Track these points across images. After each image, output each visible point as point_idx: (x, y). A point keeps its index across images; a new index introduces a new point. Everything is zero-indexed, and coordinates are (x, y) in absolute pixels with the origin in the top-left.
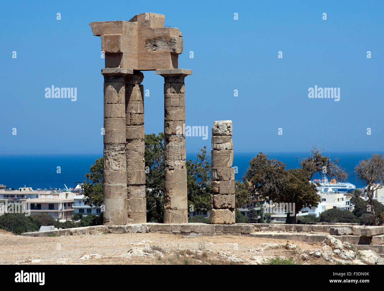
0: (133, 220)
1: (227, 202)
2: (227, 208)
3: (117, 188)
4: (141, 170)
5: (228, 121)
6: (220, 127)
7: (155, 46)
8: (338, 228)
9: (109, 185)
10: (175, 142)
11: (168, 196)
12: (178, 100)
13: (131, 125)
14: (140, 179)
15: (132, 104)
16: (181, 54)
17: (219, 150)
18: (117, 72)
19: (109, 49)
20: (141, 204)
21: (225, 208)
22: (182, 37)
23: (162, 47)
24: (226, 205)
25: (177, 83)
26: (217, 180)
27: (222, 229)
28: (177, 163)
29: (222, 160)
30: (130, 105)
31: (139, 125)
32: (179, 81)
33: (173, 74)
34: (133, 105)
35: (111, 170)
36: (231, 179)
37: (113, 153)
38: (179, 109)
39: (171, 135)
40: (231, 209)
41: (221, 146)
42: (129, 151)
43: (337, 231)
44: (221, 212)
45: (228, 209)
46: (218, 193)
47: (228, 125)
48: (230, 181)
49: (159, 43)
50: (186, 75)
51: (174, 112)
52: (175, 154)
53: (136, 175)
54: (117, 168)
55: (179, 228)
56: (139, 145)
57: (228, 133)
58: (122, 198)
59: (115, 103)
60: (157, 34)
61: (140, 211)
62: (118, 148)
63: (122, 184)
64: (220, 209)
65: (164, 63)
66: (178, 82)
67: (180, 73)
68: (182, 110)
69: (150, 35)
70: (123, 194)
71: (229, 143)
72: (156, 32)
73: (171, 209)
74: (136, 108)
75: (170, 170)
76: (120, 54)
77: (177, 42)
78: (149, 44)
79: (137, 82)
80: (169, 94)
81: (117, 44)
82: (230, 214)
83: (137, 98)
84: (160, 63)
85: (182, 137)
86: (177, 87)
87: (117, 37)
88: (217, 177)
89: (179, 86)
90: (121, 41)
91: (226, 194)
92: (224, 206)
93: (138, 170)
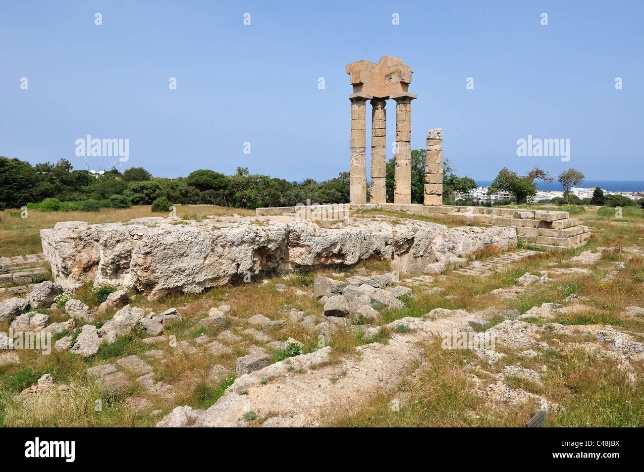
0: (375, 201)
1: (435, 190)
3: (357, 179)
4: (382, 168)
5: (438, 129)
6: (432, 134)
7: (391, 79)
8: (521, 213)
10: (402, 146)
11: (396, 185)
12: (404, 116)
13: (375, 137)
14: (381, 173)
15: (376, 122)
16: (410, 83)
17: (430, 151)
19: (355, 82)
20: (380, 190)
21: (433, 194)
22: (413, 73)
23: (396, 79)
24: (434, 192)
25: (404, 104)
26: (429, 173)
27: (428, 210)
28: (402, 161)
29: (433, 158)
30: (374, 123)
31: (381, 136)
32: (406, 102)
33: (402, 97)
35: (353, 166)
36: (440, 173)
37: (355, 155)
38: (404, 123)
39: (399, 141)
40: (439, 195)
41: (432, 148)
42: (374, 155)
43: (520, 215)
44: (430, 196)
45: (436, 195)
46: (428, 183)
47: (438, 132)
48: (438, 174)
49: (393, 77)
50: (413, 98)
51: (401, 125)
52: (401, 155)
54: (357, 165)
55: (400, 207)
56: (380, 150)
57: (437, 137)
58: (361, 185)
60: (392, 69)
62: (358, 151)
63: (360, 176)
64: (430, 194)
65: (396, 90)
69: (387, 71)
71: (438, 146)
73: (398, 194)
74: (379, 124)
75: (398, 166)
76: (361, 84)
77: (405, 74)
78: (387, 78)
79: (380, 106)
80: (399, 112)
81: (359, 77)
82: (437, 198)
83: (380, 118)
84: (393, 90)
85: (407, 143)
86: (404, 107)
87: (359, 72)
88: (428, 171)
89: (405, 107)
90: (362, 75)
91: (434, 184)
92: (432, 192)
93: (379, 167)
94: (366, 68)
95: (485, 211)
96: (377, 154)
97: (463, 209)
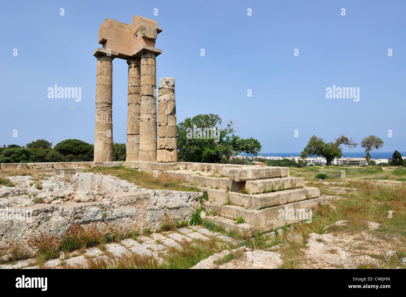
1: (163, 144)
2: (164, 148)
3: (98, 135)
4: (135, 125)
10: (143, 101)
12: (145, 70)
13: (129, 94)
14: (133, 130)
17: (159, 101)
19: (100, 40)
20: (133, 148)
23: (139, 35)
24: (163, 147)
25: (145, 58)
29: (161, 109)
31: (133, 94)
32: (147, 55)
37: (97, 111)
38: (146, 77)
39: (141, 96)
40: (169, 149)
41: (160, 98)
44: (160, 152)
45: (165, 150)
47: (167, 81)
48: (167, 126)
51: (143, 79)
52: (143, 110)
53: (130, 128)
54: (99, 121)
56: (133, 107)
57: (166, 87)
58: (102, 142)
59: (99, 75)
60: (138, 27)
62: (99, 106)
64: (159, 149)
65: (140, 46)
67: (143, 49)
68: (150, 77)
70: (103, 139)
71: (166, 95)
74: (131, 82)
75: (141, 122)
76: (105, 41)
78: (135, 36)
79: (133, 65)
80: (141, 67)
82: (167, 154)
83: (133, 76)
84: (138, 46)
85: (149, 97)
87: (102, 29)
89: (147, 60)
91: (163, 137)
92: (162, 147)
93: (132, 124)
94: (111, 26)
96: (131, 111)
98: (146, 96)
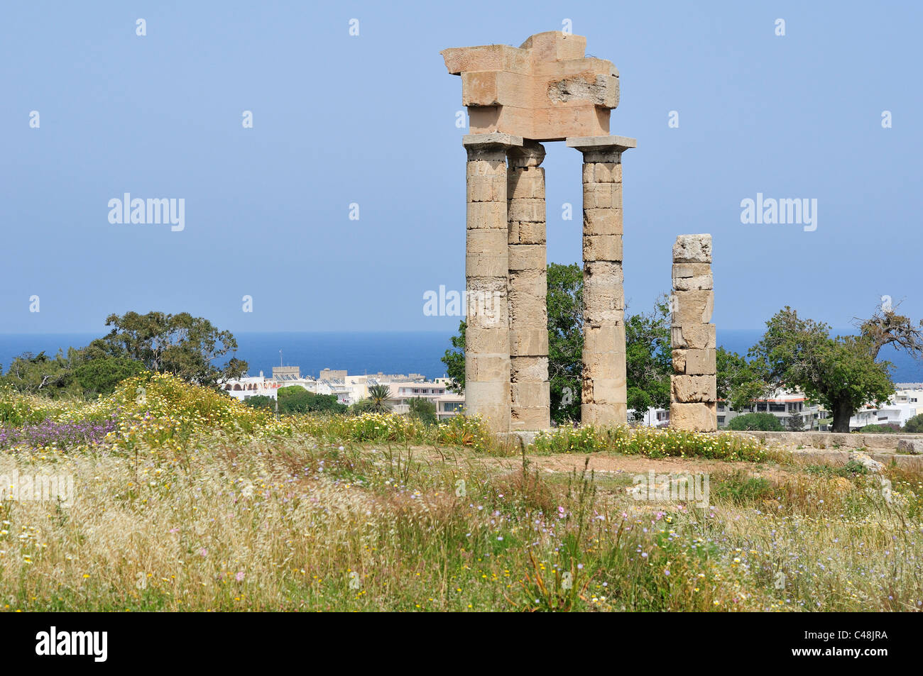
0: (523, 423)
1: (700, 390)
2: (701, 401)
3: (490, 362)
4: (540, 330)
5: (702, 236)
6: (687, 247)
7: (566, 93)
8: (914, 441)
9: (476, 356)
10: (603, 275)
11: (588, 379)
12: (608, 195)
13: (520, 244)
14: (537, 346)
15: (521, 205)
16: (615, 108)
17: (684, 290)
18: (490, 141)
19: (476, 99)
20: (538, 393)
21: (696, 401)
22: (618, 77)
23: (579, 94)
24: (698, 397)
25: (606, 162)
26: (682, 348)
28: (606, 315)
29: (692, 309)
31: (536, 243)
32: (611, 158)
33: (598, 146)
34: (525, 206)
35: (479, 328)
36: (709, 346)
38: (610, 213)
39: (594, 262)
40: (709, 403)
41: (689, 283)
42: (516, 293)
43: (911, 445)
44: (690, 409)
45: (702, 404)
46: (684, 373)
47: (704, 244)
48: (706, 350)
49: (572, 88)
50: (623, 149)
51: (601, 218)
52: (602, 298)
53: (529, 339)
56: (535, 281)
57: (702, 257)
58: (500, 380)
59: (488, 201)
60: (570, 70)
61: (538, 407)
62: (492, 286)
63: (499, 355)
64: (687, 402)
65: (582, 125)
66: (609, 162)
67: (612, 144)
68: (617, 214)
69: (556, 73)
70: (502, 373)
71: (704, 278)
72: (566, 67)
73: (594, 402)
74: (530, 211)
75: (593, 328)
76: (496, 107)
77: (607, 86)
78: (555, 90)
79: (533, 161)
80: (592, 185)
81: (491, 89)
82: (708, 413)
83: (530, 193)
84: (575, 125)
85: (615, 266)
86: (607, 171)
87: (492, 76)
88: (681, 342)
89: (611, 169)
90: (499, 83)
91: (698, 375)
92: (694, 397)
93: (533, 329)
94: (508, 66)
95: (827, 442)
96: (528, 291)
97: (772, 440)
98: (610, 264)
